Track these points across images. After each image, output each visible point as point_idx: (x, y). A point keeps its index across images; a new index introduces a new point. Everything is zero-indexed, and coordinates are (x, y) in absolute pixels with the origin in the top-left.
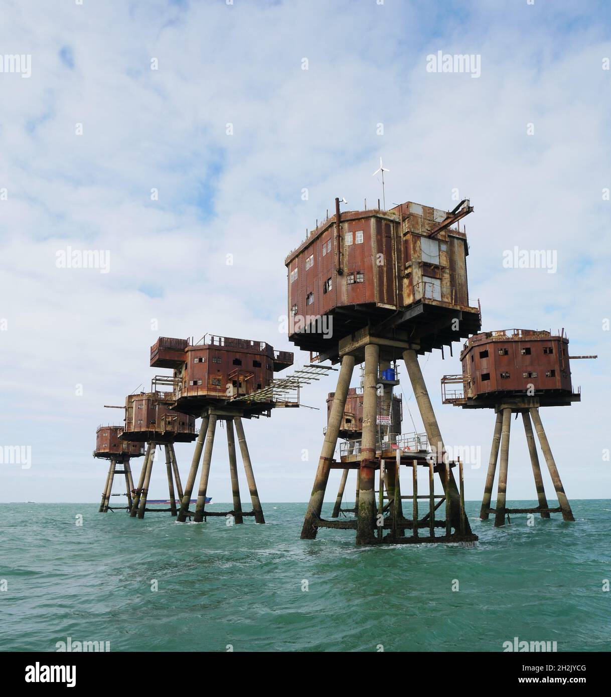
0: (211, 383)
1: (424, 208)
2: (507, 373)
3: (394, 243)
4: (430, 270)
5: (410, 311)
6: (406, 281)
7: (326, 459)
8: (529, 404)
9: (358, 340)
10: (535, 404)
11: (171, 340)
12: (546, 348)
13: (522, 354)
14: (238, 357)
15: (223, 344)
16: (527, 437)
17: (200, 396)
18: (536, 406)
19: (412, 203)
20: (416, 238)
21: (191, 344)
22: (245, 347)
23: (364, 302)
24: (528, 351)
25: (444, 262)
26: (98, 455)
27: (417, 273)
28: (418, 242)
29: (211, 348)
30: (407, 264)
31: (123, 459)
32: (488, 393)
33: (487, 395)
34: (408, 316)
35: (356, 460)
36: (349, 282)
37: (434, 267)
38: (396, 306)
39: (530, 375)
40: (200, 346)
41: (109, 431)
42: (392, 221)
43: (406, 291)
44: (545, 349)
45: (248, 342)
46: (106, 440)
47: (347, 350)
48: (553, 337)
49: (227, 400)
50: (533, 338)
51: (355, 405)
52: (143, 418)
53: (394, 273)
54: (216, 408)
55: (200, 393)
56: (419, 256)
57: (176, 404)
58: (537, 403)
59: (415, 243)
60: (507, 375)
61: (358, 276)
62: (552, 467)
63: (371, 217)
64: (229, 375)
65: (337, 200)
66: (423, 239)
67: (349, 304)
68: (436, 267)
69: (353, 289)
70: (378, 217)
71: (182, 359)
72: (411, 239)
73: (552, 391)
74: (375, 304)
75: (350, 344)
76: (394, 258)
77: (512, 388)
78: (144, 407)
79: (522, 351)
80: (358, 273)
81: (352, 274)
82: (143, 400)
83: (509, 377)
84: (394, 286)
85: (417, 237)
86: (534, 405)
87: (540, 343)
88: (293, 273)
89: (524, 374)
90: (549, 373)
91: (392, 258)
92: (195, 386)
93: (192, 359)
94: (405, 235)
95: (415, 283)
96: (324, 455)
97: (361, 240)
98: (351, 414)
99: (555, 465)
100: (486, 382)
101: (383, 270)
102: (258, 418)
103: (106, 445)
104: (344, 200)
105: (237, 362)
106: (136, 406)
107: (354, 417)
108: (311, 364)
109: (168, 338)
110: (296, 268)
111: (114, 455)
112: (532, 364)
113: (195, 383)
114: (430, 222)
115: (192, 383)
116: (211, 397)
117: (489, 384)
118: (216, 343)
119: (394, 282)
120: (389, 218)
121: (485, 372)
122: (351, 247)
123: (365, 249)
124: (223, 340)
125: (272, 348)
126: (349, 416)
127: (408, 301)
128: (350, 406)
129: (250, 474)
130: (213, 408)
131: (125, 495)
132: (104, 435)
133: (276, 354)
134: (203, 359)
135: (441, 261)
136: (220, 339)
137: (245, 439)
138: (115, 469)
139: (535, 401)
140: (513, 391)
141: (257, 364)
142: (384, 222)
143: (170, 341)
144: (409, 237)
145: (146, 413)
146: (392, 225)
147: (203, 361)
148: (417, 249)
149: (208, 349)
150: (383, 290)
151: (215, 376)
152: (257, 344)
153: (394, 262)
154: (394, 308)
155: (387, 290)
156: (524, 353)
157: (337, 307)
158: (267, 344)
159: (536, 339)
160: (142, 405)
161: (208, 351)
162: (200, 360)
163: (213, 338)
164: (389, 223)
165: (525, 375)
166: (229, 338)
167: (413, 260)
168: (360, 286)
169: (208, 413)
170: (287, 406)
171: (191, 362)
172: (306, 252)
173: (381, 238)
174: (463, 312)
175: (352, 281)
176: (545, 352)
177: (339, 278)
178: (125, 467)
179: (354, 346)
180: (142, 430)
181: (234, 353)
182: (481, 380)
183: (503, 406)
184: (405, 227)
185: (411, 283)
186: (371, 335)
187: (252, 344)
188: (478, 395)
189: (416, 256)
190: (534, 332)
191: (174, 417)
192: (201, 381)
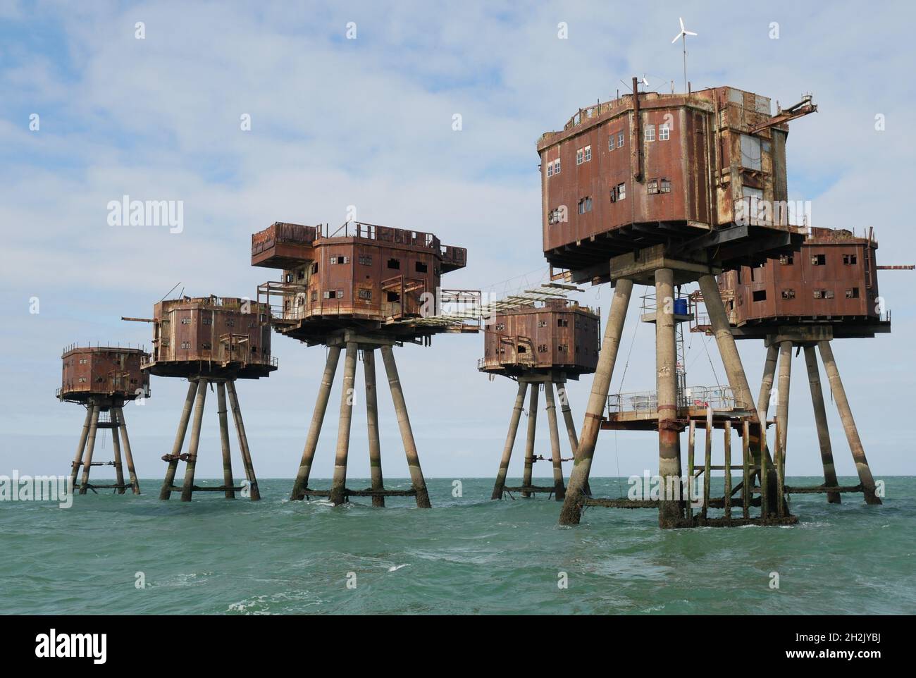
0: (357, 295)
1: (745, 94)
2: (791, 290)
3: (706, 140)
4: (752, 179)
5: (727, 232)
6: (720, 192)
7: (595, 417)
8: (818, 334)
9: (645, 262)
10: (827, 335)
11: (293, 227)
12: (847, 256)
13: (813, 263)
14: (395, 258)
15: (373, 237)
16: (811, 382)
17: (343, 315)
18: (827, 338)
19: (729, 88)
20: (735, 136)
21: (324, 234)
22: (404, 240)
23: (671, 219)
24: (821, 260)
25: (767, 167)
26: (68, 396)
27: (737, 181)
28: (738, 141)
29: (358, 242)
30: (724, 171)
31: (114, 403)
32: (763, 319)
33: (760, 321)
34: (724, 237)
35: (635, 419)
36: (650, 191)
37: (757, 174)
38: (709, 225)
39: (823, 294)
40: (341, 238)
41: (90, 356)
42: (704, 112)
43: (721, 206)
44: (845, 257)
45: (409, 233)
46: (85, 371)
47: (625, 272)
48: (858, 240)
49: (382, 322)
50: (830, 240)
51: (532, 324)
52: (190, 339)
53: (706, 181)
54: (358, 333)
55: (342, 311)
56: (738, 160)
57: (299, 326)
58: (829, 333)
59: (734, 142)
60: (791, 293)
61: (663, 184)
62: (851, 427)
63: (680, 106)
64: (383, 284)
65: (635, 80)
66: (743, 138)
67: (651, 221)
68: (759, 174)
69: (656, 201)
70: (688, 107)
71: (308, 257)
72: (730, 138)
73: (854, 318)
74: (685, 222)
75: (631, 265)
76: (706, 161)
77: (797, 313)
78: (192, 321)
79: (813, 260)
80: (663, 180)
81: (655, 181)
82: (189, 310)
83: (794, 296)
84: (707, 198)
85: (736, 133)
86: (825, 337)
87: (838, 248)
88: (550, 164)
89: (815, 293)
90: (850, 293)
91: (703, 161)
92: (332, 300)
93: (327, 259)
94: (721, 130)
95: (734, 196)
96: (593, 411)
97: (666, 137)
98: (525, 340)
99: (854, 424)
100: (760, 302)
101: (694, 177)
102: (401, 345)
103: (85, 380)
104: (645, 81)
105: (394, 264)
106: (177, 319)
107: (530, 343)
108: (551, 282)
109: (289, 225)
110: (558, 158)
111: (98, 397)
112: (826, 278)
113: (333, 295)
114: (750, 113)
115: (327, 295)
116: (360, 317)
117: (765, 306)
118: (364, 235)
119: (707, 192)
120: (701, 107)
121: (759, 288)
122: (653, 144)
123: (672, 149)
124: (373, 229)
125: (439, 241)
126: (524, 342)
127: (723, 218)
128: (524, 326)
129: (408, 433)
130: (353, 332)
131: (110, 464)
132: (81, 362)
133: (443, 250)
134: (345, 259)
135: (764, 165)
136: (369, 228)
137: (398, 379)
138: (98, 420)
139: (827, 331)
140: (798, 317)
141: (421, 268)
142: (694, 113)
143: (292, 229)
144: (726, 134)
145: (196, 331)
146: (703, 116)
147: (345, 262)
148: (737, 150)
149: (354, 243)
150: (695, 203)
151: (363, 285)
152: (421, 236)
153: (706, 167)
154: (707, 227)
155: (699, 204)
156: (816, 262)
157: (634, 224)
158: (434, 237)
159: (833, 242)
160: (189, 318)
161: (352, 246)
162: (341, 260)
163: (359, 227)
164: (700, 113)
165: (817, 294)
166: (382, 227)
167: (733, 166)
168: (666, 197)
169: (344, 339)
170: (463, 331)
171: (325, 261)
172: (576, 139)
173: (692, 134)
174: (791, 233)
175: (655, 191)
176: (846, 261)
177: (636, 185)
178: (113, 417)
179: (636, 269)
180: (190, 359)
181: (390, 250)
182: (752, 299)
183: (780, 338)
184: (722, 120)
185: (729, 196)
186: (666, 256)
187: (414, 236)
188: (747, 321)
189: (735, 159)
190: (829, 231)
191: (240, 339)
192: (342, 293)
